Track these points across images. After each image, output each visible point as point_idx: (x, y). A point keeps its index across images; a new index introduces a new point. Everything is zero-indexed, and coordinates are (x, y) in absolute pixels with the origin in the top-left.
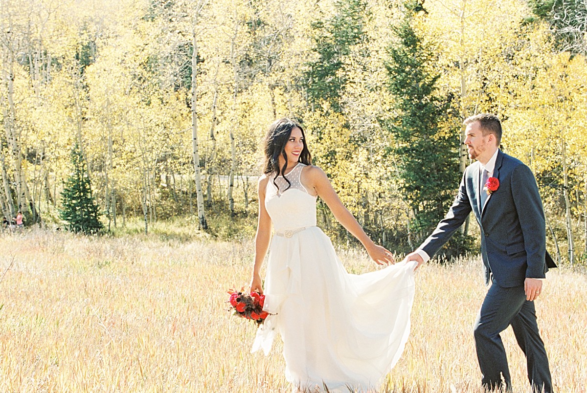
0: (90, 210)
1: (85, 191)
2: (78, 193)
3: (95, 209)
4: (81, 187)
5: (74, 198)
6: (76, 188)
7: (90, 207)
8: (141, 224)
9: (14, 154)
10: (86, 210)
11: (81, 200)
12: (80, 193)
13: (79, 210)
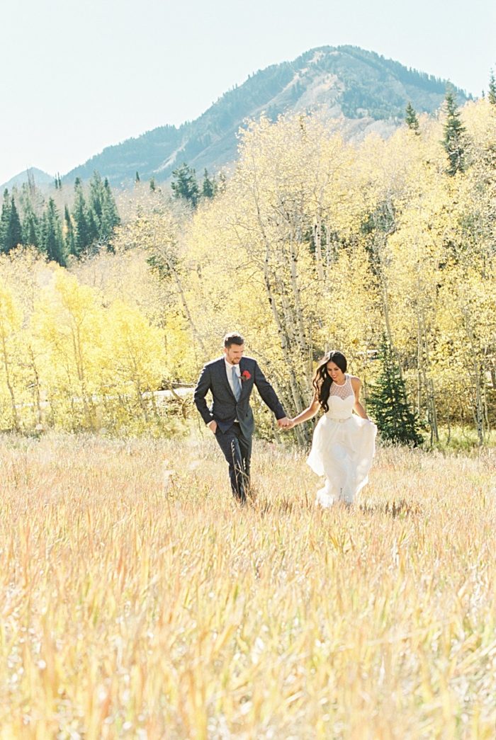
0: (406, 419)
1: (397, 395)
2: (389, 399)
3: (411, 419)
4: (393, 391)
5: (385, 406)
6: (387, 393)
7: (405, 416)
8: (474, 435)
9: (303, 353)
10: (400, 420)
11: (394, 407)
12: (392, 399)
13: (391, 421)
